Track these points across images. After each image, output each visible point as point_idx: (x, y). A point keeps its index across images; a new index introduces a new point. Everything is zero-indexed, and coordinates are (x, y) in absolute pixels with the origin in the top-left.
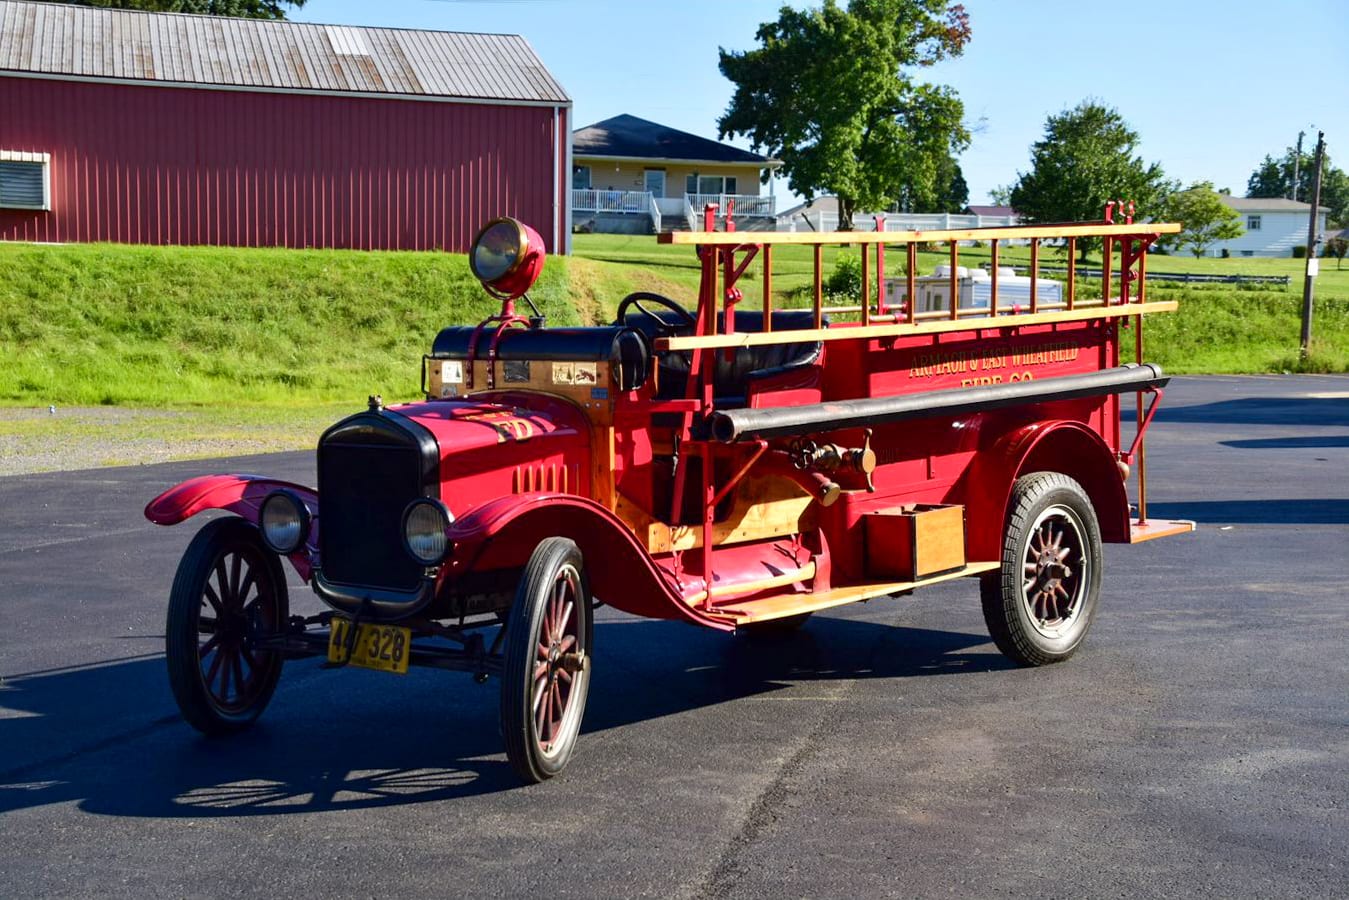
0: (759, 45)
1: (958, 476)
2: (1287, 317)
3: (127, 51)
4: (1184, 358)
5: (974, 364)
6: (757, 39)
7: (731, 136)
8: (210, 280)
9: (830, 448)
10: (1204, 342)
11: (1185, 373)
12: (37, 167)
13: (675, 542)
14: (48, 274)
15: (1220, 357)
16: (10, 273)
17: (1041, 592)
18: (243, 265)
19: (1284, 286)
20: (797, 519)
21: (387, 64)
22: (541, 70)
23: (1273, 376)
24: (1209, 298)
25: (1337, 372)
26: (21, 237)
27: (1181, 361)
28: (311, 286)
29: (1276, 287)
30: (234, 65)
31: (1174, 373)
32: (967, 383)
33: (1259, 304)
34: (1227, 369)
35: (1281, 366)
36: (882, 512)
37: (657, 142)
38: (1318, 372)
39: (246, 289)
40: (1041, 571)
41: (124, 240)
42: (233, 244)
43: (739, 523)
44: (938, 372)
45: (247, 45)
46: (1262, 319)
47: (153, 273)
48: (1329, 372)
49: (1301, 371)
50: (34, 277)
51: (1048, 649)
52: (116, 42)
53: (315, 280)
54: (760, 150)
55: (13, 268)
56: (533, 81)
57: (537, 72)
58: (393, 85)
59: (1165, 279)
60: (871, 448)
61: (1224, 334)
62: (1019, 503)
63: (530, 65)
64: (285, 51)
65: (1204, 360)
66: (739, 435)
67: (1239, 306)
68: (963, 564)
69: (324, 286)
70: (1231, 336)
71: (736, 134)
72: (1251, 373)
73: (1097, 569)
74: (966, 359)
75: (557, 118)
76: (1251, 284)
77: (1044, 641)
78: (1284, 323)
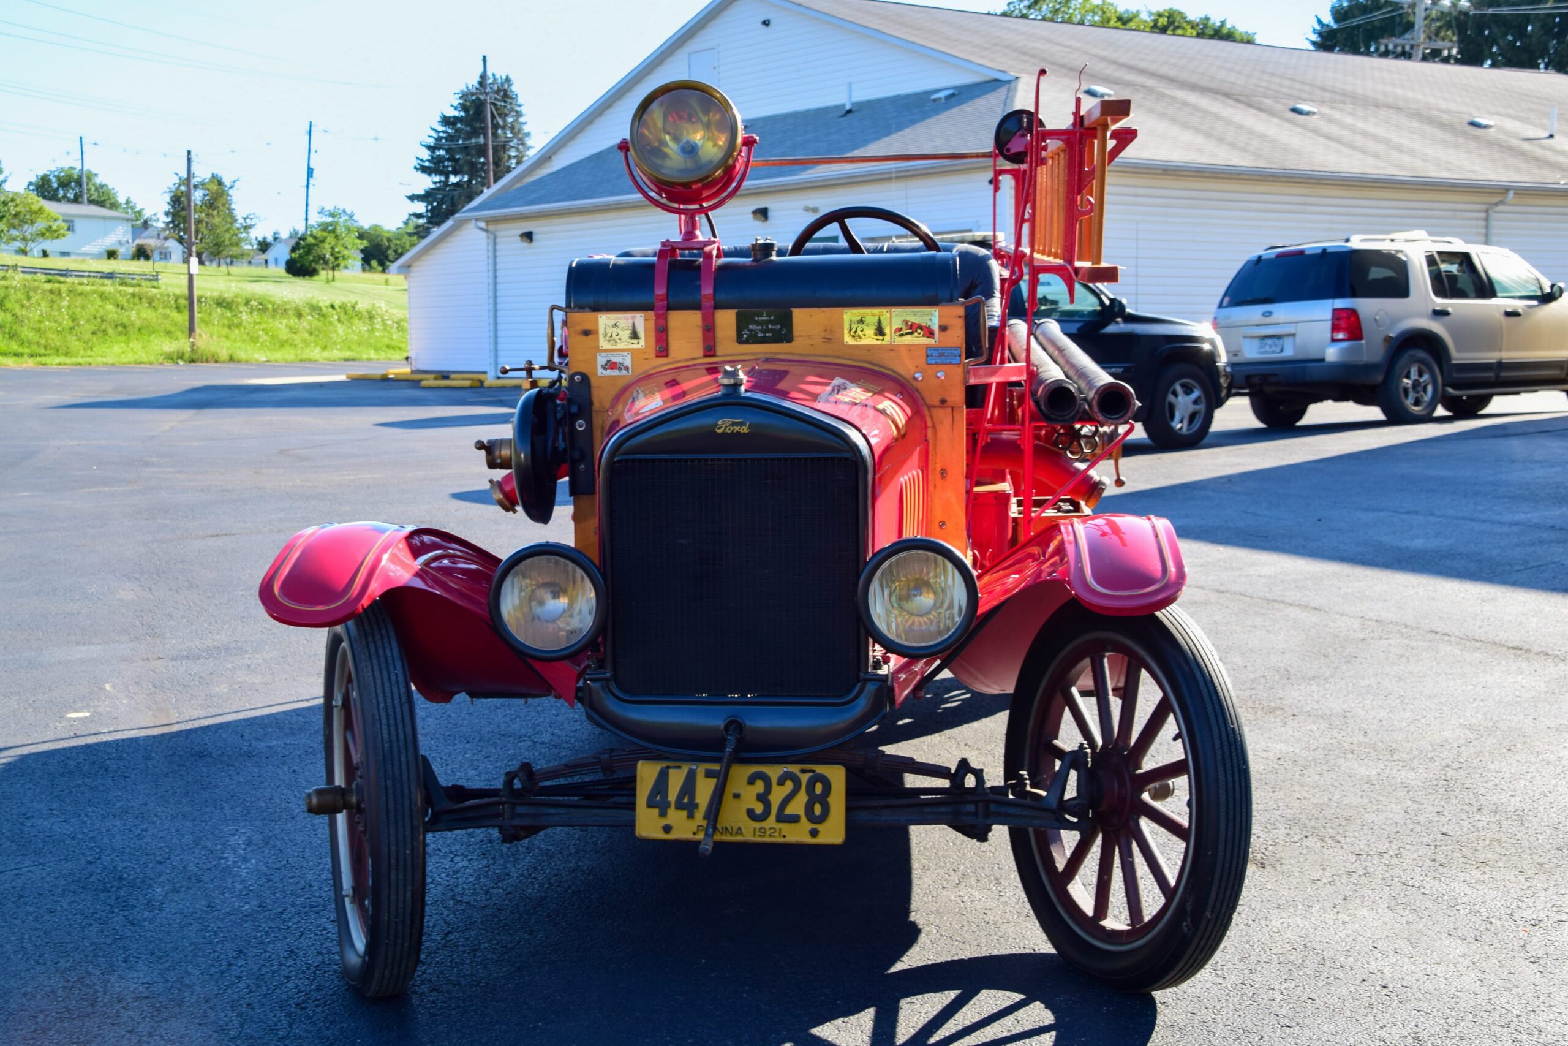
2: (168, 311)
4: (85, 349)
10: (100, 334)
11: (90, 364)
15: (116, 349)
19: (155, 283)
23: (169, 365)
24: (95, 292)
25: (224, 362)
27: (82, 352)
29: (149, 284)
31: (80, 364)
33: (141, 299)
34: (127, 360)
35: (175, 357)
38: (207, 361)
46: (148, 314)
48: (216, 362)
49: (192, 361)
59: (46, 274)
61: (116, 326)
65: (104, 352)
67: (123, 301)
70: (123, 328)
72: (151, 363)
76: (127, 280)
78: (166, 317)
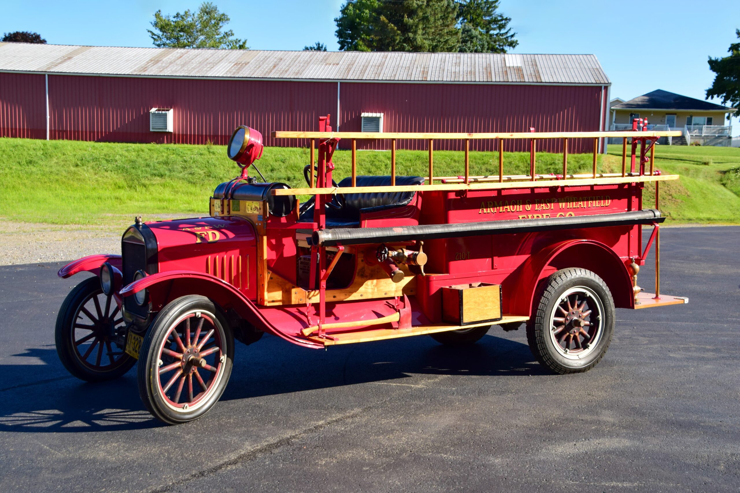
0: (730, 54)
1: (516, 268)
3: (419, 69)
5: (529, 207)
6: (729, 51)
7: (712, 98)
8: (441, 165)
9: (400, 251)
12: (377, 119)
13: (310, 298)
14: (377, 163)
16: (363, 163)
17: (568, 334)
18: (456, 158)
20: (402, 288)
21: (528, 69)
22: (600, 70)
26: (371, 148)
28: (484, 168)
30: (461, 73)
32: (523, 218)
36: (454, 287)
37: (672, 101)
39: (455, 169)
40: (567, 322)
41: (410, 149)
42: (455, 150)
43: (358, 290)
44: (501, 211)
45: (469, 64)
47: (418, 163)
50: (371, 165)
51: (569, 366)
52: (415, 66)
53: (486, 165)
54: (726, 104)
55: (364, 161)
56: (594, 74)
57: (598, 71)
58: (528, 79)
60: (424, 252)
62: (550, 284)
63: (594, 67)
64: (484, 66)
66: (322, 243)
68: (499, 317)
69: (489, 167)
71: (715, 96)
73: (610, 322)
74: (522, 204)
75: (603, 91)
77: (566, 361)
